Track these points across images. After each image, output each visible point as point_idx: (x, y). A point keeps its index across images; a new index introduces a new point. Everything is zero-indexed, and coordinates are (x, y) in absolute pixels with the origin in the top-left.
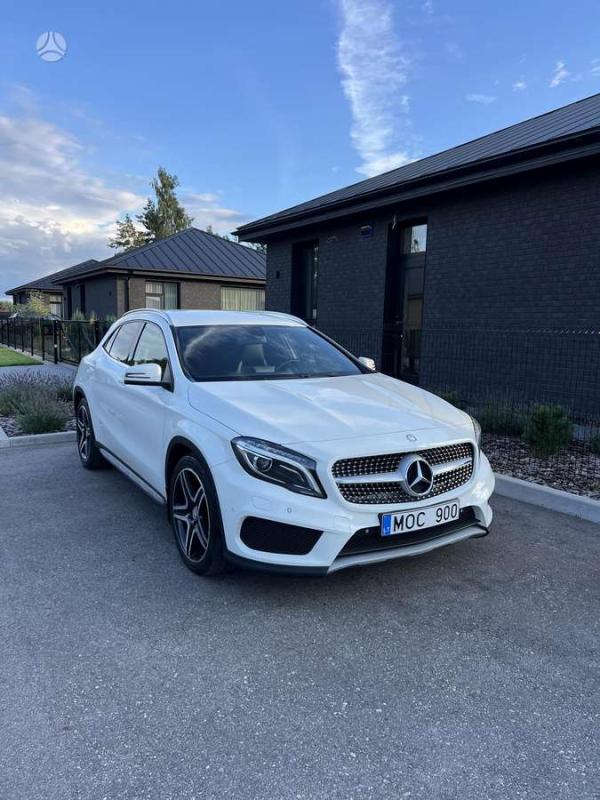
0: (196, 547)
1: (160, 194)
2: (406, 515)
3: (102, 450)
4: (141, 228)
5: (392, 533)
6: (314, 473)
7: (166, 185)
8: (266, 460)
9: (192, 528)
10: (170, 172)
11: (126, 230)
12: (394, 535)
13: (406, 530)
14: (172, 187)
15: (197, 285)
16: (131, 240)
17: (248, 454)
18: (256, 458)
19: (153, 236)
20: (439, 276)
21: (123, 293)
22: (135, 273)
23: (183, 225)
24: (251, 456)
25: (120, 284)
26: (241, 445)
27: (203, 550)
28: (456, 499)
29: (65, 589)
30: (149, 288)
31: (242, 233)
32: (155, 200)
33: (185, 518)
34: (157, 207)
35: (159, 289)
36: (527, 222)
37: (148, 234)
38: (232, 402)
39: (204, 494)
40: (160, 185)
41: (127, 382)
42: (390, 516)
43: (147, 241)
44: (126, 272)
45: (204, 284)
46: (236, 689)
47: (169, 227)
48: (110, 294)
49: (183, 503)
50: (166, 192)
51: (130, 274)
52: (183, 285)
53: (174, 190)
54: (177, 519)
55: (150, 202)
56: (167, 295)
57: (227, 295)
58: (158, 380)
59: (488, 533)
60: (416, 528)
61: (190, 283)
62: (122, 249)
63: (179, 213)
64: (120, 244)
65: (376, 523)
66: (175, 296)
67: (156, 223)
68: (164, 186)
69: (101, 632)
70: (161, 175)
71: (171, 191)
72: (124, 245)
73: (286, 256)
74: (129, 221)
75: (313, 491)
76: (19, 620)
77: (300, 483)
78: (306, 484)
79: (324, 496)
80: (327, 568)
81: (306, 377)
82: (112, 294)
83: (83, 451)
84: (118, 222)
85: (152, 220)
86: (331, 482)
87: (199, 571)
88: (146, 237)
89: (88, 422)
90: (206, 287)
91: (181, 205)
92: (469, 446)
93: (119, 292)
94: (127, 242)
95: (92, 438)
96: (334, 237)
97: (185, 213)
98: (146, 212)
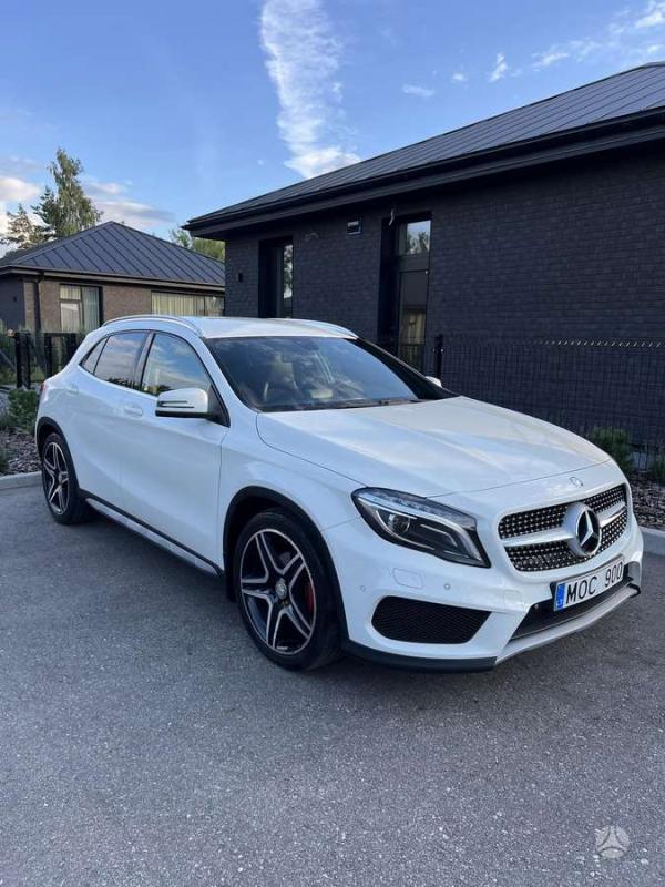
0: (288, 634)
1: (59, 180)
2: (579, 582)
3: (90, 501)
4: (37, 221)
5: (565, 606)
6: (473, 534)
7: (67, 171)
8: (407, 519)
9: (277, 609)
10: (71, 155)
11: (20, 222)
12: (567, 608)
13: (578, 601)
14: (75, 174)
15: (122, 290)
16: (27, 235)
17: (381, 511)
18: (391, 518)
19: (54, 232)
20: (445, 282)
21: (32, 298)
22: (46, 274)
23: (91, 220)
24: (385, 515)
25: (28, 287)
26: (365, 499)
27: (304, 639)
28: (620, 556)
29: (115, 706)
30: (64, 293)
31: (195, 227)
32: (55, 188)
33: (264, 596)
34: (57, 196)
35: (76, 294)
36: (554, 220)
37: (47, 229)
38: (329, 439)
39: (304, 565)
40: (60, 170)
41: (159, 414)
42: (563, 586)
43: (47, 237)
44: (35, 273)
45: (131, 289)
46: (439, 850)
47: (73, 220)
48: (15, 299)
49: (262, 575)
50: (67, 179)
51: (41, 276)
52: (106, 289)
53: (78, 177)
54: (246, 596)
55: (48, 191)
56: (87, 302)
57: (158, 300)
58: (205, 410)
59: (639, 593)
60: (588, 597)
61: (114, 288)
62: (15, 246)
63: (85, 205)
64: (12, 239)
65: (548, 596)
66: (96, 303)
67: (57, 216)
68: (65, 171)
69: (201, 773)
70: (61, 158)
71: (73, 178)
72: (17, 241)
73: (251, 256)
74: (23, 212)
75: (472, 558)
76: (70, 762)
77: (452, 547)
78: (461, 549)
79: (487, 564)
80: (495, 658)
81: (386, 404)
82: (18, 300)
83: (56, 500)
84: (9, 214)
85: (51, 212)
86: (497, 546)
87: (293, 666)
88: (45, 233)
89: (67, 463)
90: (133, 292)
91: (86, 196)
92: (622, 487)
93: (26, 297)
94: (21, 239)
95: (72, 484)
96: (313, 234)
97: (91, 205)
98: (43, 202)
